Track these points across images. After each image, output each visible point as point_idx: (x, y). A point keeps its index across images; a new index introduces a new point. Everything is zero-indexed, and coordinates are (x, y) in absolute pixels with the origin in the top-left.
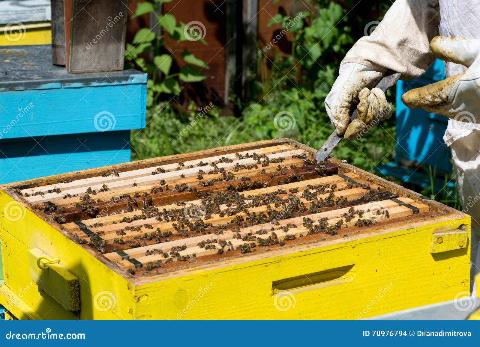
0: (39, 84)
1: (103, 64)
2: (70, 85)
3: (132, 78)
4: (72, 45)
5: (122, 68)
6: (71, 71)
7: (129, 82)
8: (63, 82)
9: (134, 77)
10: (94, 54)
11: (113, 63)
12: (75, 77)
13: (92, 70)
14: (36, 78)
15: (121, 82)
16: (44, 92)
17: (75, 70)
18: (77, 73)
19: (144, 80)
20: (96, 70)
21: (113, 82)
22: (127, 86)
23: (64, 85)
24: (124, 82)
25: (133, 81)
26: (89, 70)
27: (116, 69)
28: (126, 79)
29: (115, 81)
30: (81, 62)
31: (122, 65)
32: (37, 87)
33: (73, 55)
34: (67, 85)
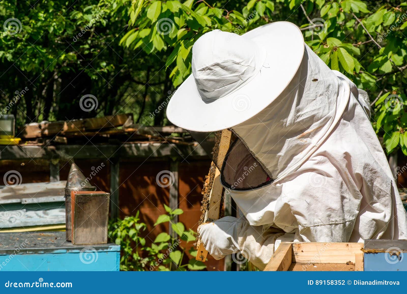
0: (53, 250)
1: (94, 240)
2: (72, 251)
3: (111, 248)
4: (75, 228)
5: (106, 243)
6: (74, 243)
7: (109, 250)
8: (68, 249)
9: (112, 247)
10: (89, 234)
11: (100, 239)
12: (75, 247)
13: (87, 243)
14: (52, 247)
15: (103, 250)
16: (56, 255)
17: (77, 243)
18: (78, 245)
19: (118, 249)
20: (90, 243)
21: (99, 250)
22: (108, 253)
23: (68, 251)
24: (105, 250)
25: (111, 250)
26: (86, 243)
27: (102, 243)
28: (107, 248)
29: (100, 249)
30: (81, 238)
31: (106, 240)
32: (51, 252)
33: (75, 234)
34: (70, 251)
